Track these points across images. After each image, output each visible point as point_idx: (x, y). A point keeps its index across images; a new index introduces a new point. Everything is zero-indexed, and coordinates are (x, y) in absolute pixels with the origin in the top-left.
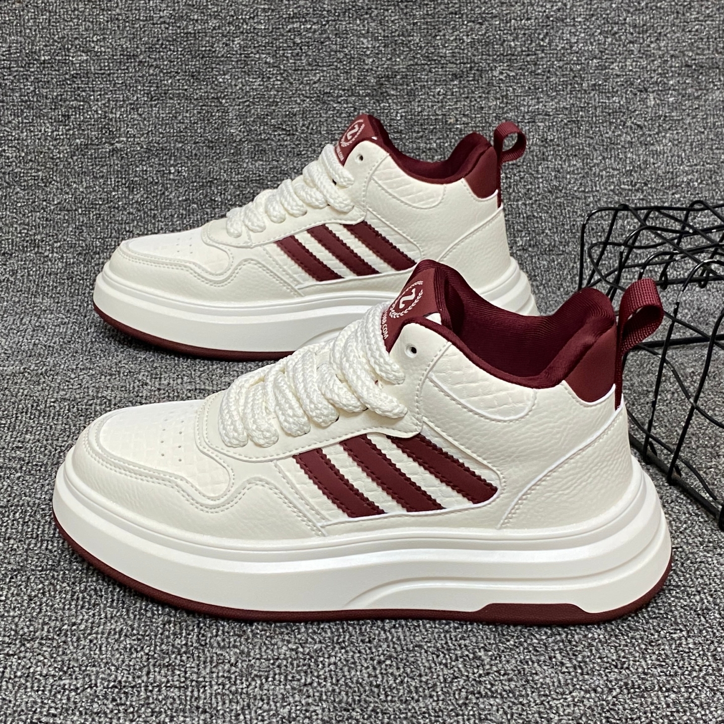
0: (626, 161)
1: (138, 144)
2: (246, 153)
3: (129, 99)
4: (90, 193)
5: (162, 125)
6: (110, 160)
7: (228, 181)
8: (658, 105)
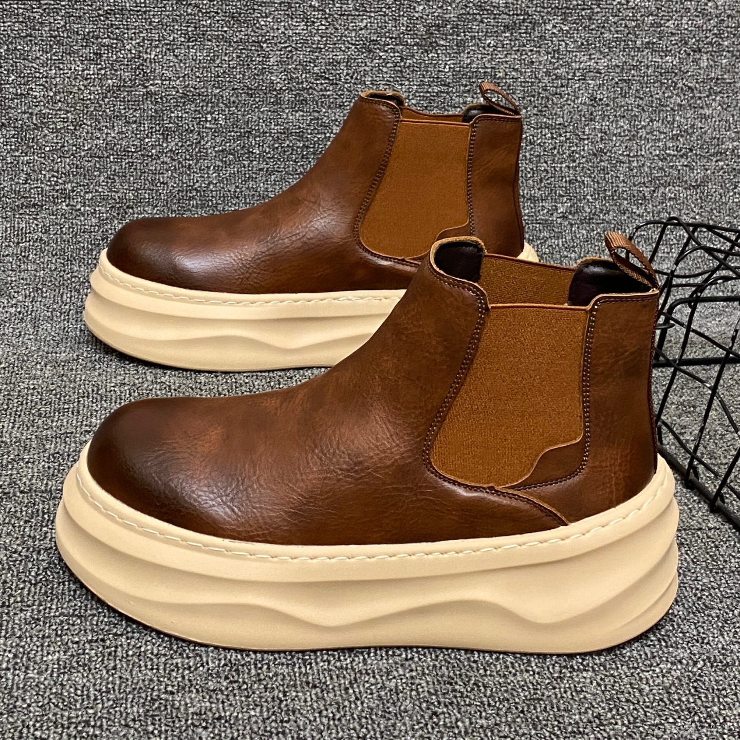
0: (673, 124)
1: (174, 88)
2: (286, 103)
3: (165, 39)
4: (122, 139)
5: (198, 68)
6: (143, 105)
7: (266, 132)
8: (711, 66)
